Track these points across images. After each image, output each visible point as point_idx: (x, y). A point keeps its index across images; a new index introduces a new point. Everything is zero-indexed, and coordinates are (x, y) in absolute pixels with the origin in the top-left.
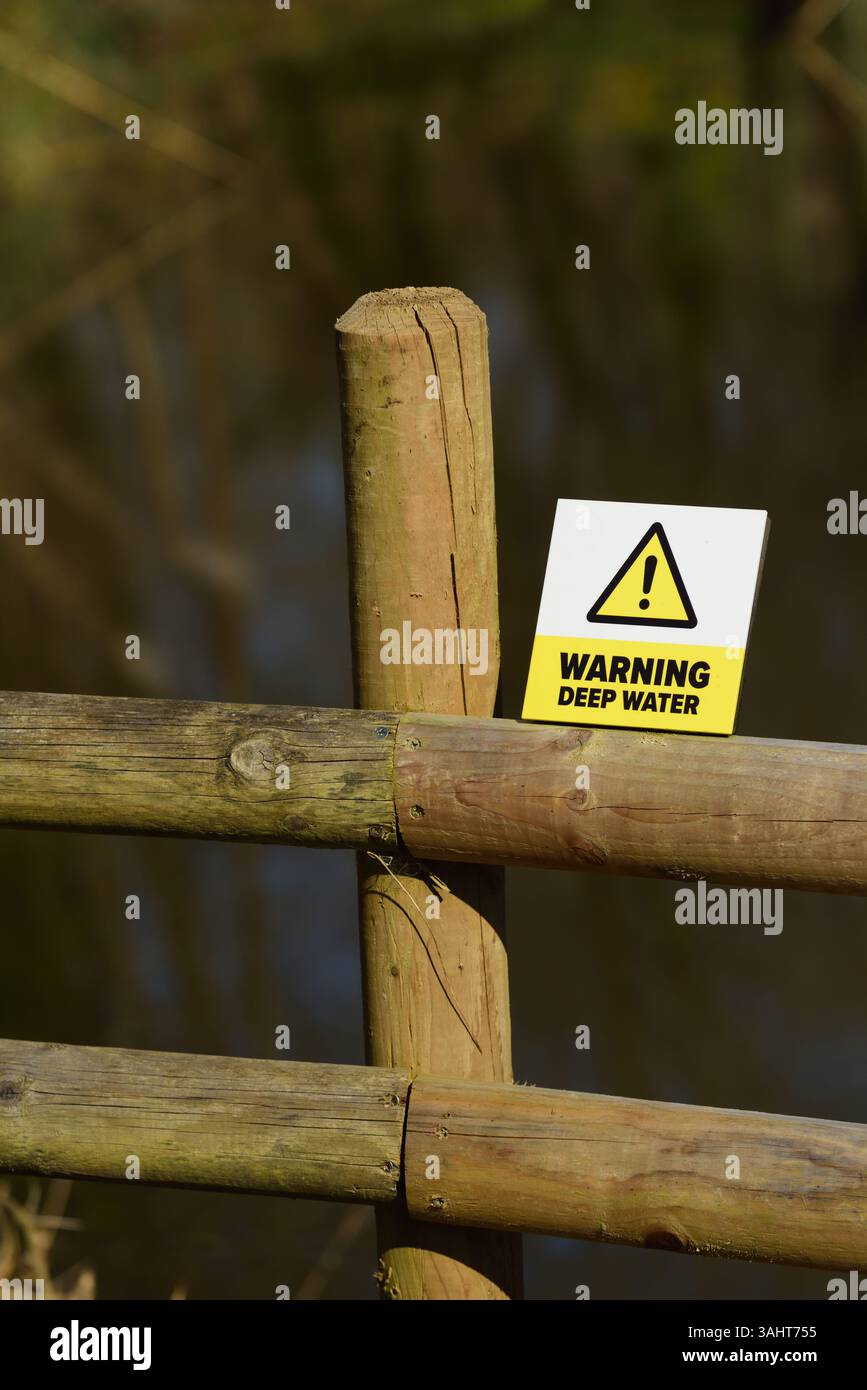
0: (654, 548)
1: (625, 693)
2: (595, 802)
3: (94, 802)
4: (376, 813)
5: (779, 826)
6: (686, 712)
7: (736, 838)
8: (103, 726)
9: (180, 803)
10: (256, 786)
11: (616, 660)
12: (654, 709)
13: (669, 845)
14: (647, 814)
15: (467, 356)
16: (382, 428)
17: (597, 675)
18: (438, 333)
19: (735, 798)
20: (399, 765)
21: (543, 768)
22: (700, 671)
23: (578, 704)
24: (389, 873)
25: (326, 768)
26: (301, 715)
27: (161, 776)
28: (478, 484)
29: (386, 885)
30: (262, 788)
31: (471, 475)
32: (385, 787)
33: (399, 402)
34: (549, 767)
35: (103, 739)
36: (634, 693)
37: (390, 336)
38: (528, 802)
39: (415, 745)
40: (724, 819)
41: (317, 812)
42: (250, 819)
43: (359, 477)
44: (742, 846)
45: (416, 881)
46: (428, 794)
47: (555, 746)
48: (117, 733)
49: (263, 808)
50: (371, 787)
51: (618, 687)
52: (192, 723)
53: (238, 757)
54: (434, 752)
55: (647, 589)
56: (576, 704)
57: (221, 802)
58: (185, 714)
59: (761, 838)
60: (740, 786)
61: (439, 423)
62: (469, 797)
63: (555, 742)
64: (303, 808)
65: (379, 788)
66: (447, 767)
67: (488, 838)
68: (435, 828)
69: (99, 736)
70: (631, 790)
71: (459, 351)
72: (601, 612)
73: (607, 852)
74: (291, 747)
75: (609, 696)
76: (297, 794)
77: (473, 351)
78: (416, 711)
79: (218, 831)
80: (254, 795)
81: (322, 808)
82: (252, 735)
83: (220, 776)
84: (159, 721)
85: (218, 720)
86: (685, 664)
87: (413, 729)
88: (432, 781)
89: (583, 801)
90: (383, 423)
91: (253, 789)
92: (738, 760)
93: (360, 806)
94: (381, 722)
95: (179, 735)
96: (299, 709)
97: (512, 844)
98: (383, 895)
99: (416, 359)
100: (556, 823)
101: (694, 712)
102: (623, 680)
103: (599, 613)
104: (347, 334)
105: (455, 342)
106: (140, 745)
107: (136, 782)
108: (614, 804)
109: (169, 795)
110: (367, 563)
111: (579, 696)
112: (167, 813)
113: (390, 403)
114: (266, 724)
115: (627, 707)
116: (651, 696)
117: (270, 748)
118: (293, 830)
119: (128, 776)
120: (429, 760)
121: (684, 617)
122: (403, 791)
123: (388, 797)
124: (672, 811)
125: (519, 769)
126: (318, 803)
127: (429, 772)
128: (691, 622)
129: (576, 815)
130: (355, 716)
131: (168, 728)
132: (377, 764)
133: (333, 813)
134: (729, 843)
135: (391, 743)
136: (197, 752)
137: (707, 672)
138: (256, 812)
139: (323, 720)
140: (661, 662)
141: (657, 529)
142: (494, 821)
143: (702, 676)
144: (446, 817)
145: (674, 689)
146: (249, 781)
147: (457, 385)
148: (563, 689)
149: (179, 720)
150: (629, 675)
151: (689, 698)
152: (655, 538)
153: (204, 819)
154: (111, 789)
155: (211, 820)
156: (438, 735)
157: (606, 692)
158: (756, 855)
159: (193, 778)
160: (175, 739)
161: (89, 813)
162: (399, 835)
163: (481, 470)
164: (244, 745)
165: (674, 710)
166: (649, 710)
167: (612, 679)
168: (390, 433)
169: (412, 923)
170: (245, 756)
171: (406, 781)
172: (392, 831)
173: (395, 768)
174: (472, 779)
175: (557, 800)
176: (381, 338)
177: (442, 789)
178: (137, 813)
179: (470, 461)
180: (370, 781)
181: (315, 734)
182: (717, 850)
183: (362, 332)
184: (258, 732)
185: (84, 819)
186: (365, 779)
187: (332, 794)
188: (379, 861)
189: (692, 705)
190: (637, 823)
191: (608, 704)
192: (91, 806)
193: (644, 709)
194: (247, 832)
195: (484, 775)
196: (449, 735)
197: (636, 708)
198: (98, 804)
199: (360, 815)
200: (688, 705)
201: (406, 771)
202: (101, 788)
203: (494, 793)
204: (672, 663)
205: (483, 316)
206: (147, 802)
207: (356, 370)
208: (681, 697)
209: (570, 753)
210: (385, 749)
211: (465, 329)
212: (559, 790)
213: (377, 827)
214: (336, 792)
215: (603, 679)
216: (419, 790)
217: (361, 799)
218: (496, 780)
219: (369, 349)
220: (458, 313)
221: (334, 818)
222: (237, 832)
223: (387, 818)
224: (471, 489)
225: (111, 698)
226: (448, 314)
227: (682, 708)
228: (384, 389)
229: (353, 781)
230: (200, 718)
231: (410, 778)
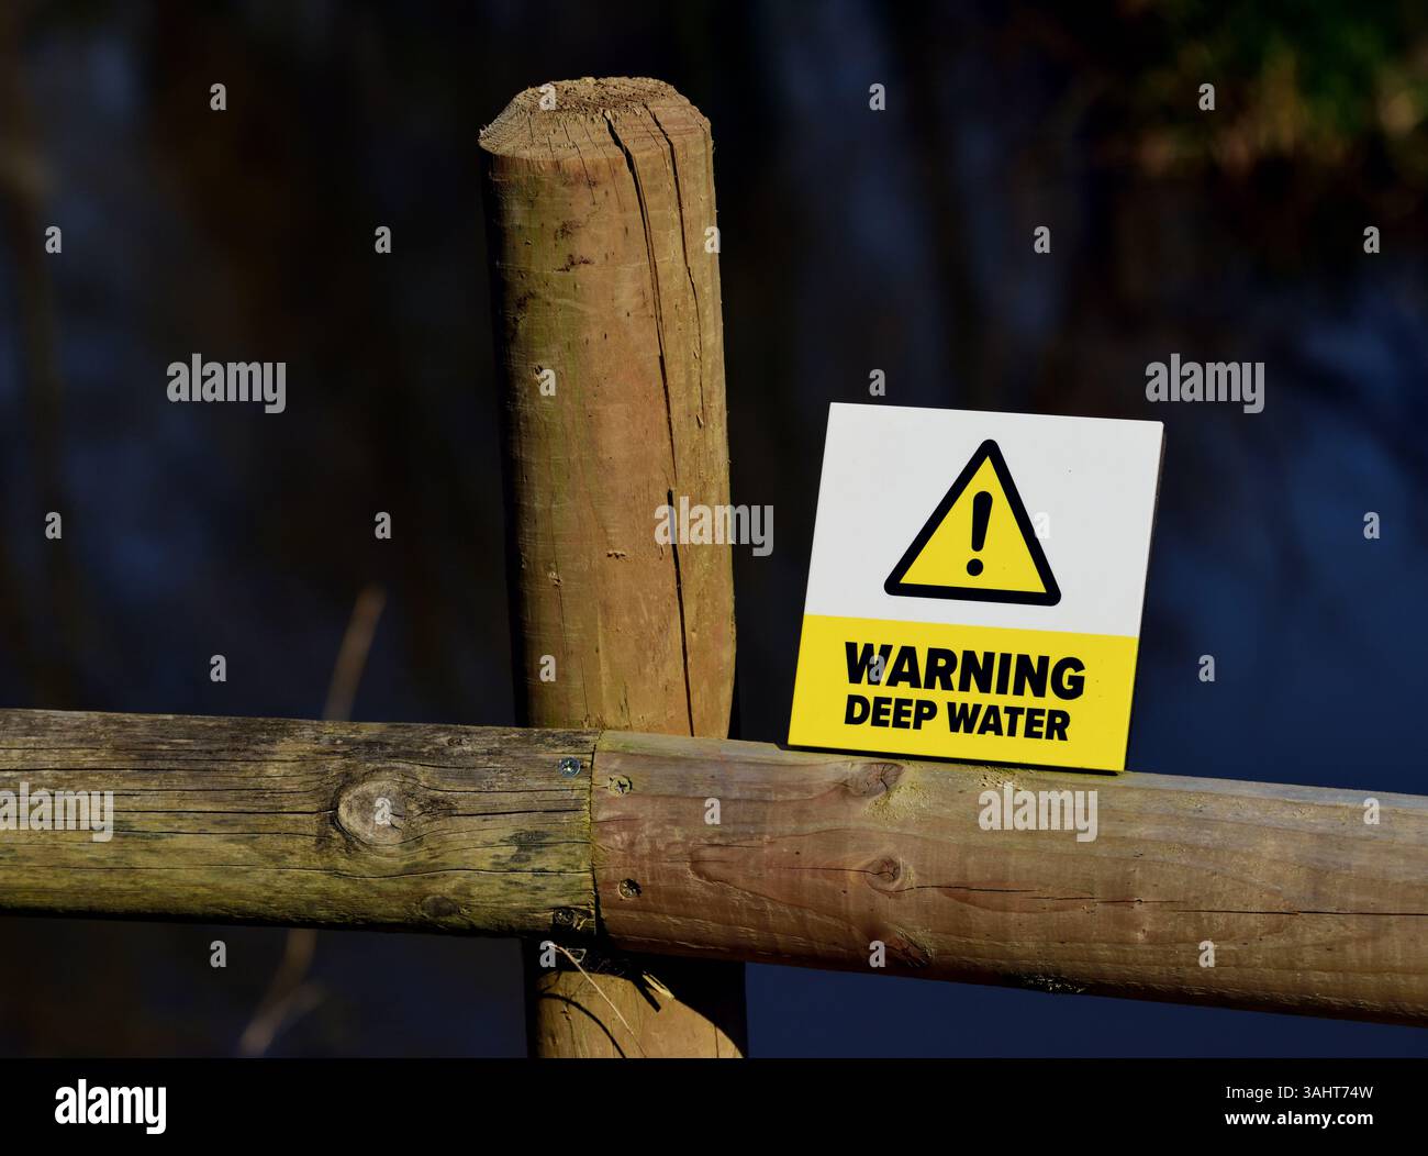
0: (986, 479)
1: (951, 706)
2: (913, 879)
3: (128, 880)
4: (566, 890)
5: (1210, 920)
6: (1050, 736)
7: (1140, 936)
8: (140, 765)
9: (261, 880)
10: (379, 854)
11: (934, 654)
12: (999, 732)
13: (1031, 945)
14: (997, 899)
15: (687, 188)
16: (559, 301)
17: (905, 677)
18: (646, 154)
19: (1138, 875)
20: (600, 818)
21: (827, 825)
22: (1069, 672)
23: (876, 722)
24: (579, 971)
25: (488, 824)
26: (443, 739)
27: (232, 841)
28: (706, 382)
29: (572, 987)
30: (388, 855)
31: (695, 369)
32: (578, 853)
33: (586, 262)
34: (839, 824)
35: (139, 785)
36: (964, 706)
37: (571, 159)
38: (807, 878)
39: (622, 786)
40: (1119, 908)
41: (475, 891)
42: (371, 901)
43: (525, 376)
44: (1150, 948)
45: (621, 981)
46: (647, 864)
47: (844, 789)
48: (162, 774)
49: (390, 886)
50: (556, 851)
51: (938, 696)
52: (276, 757)
53: (350, 810)
54: (655, 797)
55: (978, 543)
56: (874, 724)
57: (325, 877)
58: (263, 741)
59: (1182, 937)
60: (1147, 857)
61: (649, 292)
62: (712, 869)
63: (845, 784)
64: (453, 884)
65: (569, 854)
66: (676, 823)
67: (742, 929)
68: (656, 913)
69: (134, 780)
70: (971, 860)
71: (676, 180)
72: (907, 579)
73: (932, 951)
74: (432, 793)
75: (926, 711)
76: (443, 864)
77: (696, 180)
78: (617, 728)
79: (319, 919)
80: (378, 866)
81: (481, 885)
82: (369, 775)
83: (322, 840)
84: (224, 755)
85: (315, 752)
86: (1044, 661)
87: (618, 761)
88: (653, 842)
89: (894, 876)
90: (562, 295)
91: (374, 857)
92: (1141, 815)
93: (540, 882)
94: (567, 749)
95: (257, 776)
96: (439, 730)
97: (779, 937)
98: (568, 1001)
99: (613, 195)
100: (851, 908)
101: (1063, 737)
102: (947, 686)
103: (904, 580)
104: (503, 157)
105: (670, 168)
106: (198, 794)
107: (193, 850)
108: (943, 883)
109: (244, 868)
110: (538, 506)
111: (878, 711)
112: (240, 895)
113: (573, 264)
114: (390, 756)
115: (954, 728)
116: (993, 710)
117: (399, 794)
118: (436, 916)
119: (181, 841)
120: (648, 811)
121: (1040, 588)
122: (607, 858)
123: (584, 866)
124: (1036, 894)
125: (790, 826)
126: (475, 878)
127: (648, 830)
128: (1050, 595)
129: (881, 899)
130: (526, 740)
131: (239, 766)
132: (565, 818)
133: (500, 892)
134: (1128, 943)
135: (584, 782)
136: (286, 804)
137: (1080, 674)
138: (380, 893)
139: (477, 748)
140: (1006, 658)
141: (989, 450)
142: (753, 906)
143: (1072, 680)
144: (678, 900)
145: (1028, 700)
146: (369, 846)
147: (675, 232)
148: (852, 700)
149: (256, 753)
150: (955, 677)
151: (1053, 714)
152: (987, 464)
153: (299, 903)
154: (154, 861)
155: (310, 904)
156: (657, 772)
157: (921, 704)
158: (1171, 961)
159: (282, 843)
160: (251, 783)
161: (121, 896)
162: (600, 921)
163: (710, 361)
164: (359, 790)
165: (1029, 733)
166: (990, 734)
167: (930, 685)
168: (572, 309)
169: (614, 1043)
170: (361, 808)
171: (611, 843)
172: (588, 915)
173: (593, 822)
174: (716, 841)
175: (852, 876)
176: (557, 165)
177: (670, 856)
178: (195, 895)
179: (694, 347)
180: (556, 843)
181: (466, 771)
182: (1108, 953)
183: (527, 154)
184: (378, 770)
185: (110, 903)
186: (548, 840)
187: (494, 863)
188: (566, 956)
189: (1058, 725)
190: (982, 912)
191: (924, 722)
192: (122, 886)
193: (982, 731)
194: (362, 919)
195: (734, 834)
196: (675, 772)
197: (969, 730)
198: (133, 882)
199: (541, 895)
200: (1052, 726)
201: (612, 828)
202: (139, 859)
203: (752, 862)
204: (1024, 660)
205: (706, 123)
206: (210, 880)
207: (517, 213)
208: (1041, 712)
209: (870, 802)
210: (576, 793)
211: (685, 146)
212: (856, 860)
213: (567, 910)
214: (503, 860)
215: (915, 684)
216: (633, 856)
217: (543, 870)
218: (756, 842)
219: (538, 182)
220: (670, 122)
221: (499, 899)
222: (349, 919)
223: (584, 898)
224: (696, 390)
225: (147, 717)
226: (658, 124)
227: (1043, 730)
228: (562, 242)
229: (529, 843)
230: (287, 748)
231: (618, 838)
